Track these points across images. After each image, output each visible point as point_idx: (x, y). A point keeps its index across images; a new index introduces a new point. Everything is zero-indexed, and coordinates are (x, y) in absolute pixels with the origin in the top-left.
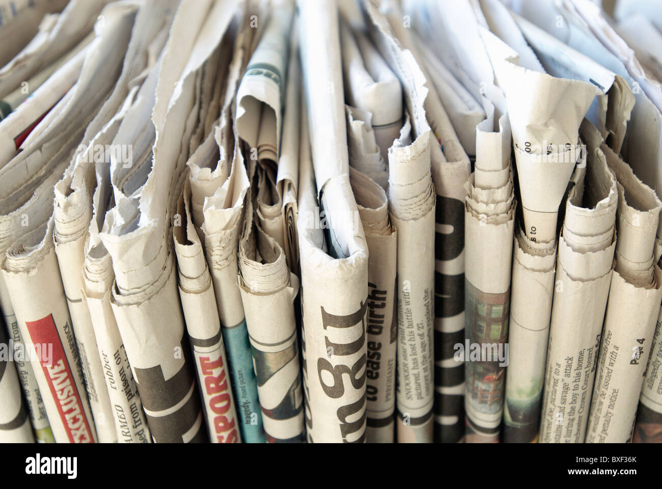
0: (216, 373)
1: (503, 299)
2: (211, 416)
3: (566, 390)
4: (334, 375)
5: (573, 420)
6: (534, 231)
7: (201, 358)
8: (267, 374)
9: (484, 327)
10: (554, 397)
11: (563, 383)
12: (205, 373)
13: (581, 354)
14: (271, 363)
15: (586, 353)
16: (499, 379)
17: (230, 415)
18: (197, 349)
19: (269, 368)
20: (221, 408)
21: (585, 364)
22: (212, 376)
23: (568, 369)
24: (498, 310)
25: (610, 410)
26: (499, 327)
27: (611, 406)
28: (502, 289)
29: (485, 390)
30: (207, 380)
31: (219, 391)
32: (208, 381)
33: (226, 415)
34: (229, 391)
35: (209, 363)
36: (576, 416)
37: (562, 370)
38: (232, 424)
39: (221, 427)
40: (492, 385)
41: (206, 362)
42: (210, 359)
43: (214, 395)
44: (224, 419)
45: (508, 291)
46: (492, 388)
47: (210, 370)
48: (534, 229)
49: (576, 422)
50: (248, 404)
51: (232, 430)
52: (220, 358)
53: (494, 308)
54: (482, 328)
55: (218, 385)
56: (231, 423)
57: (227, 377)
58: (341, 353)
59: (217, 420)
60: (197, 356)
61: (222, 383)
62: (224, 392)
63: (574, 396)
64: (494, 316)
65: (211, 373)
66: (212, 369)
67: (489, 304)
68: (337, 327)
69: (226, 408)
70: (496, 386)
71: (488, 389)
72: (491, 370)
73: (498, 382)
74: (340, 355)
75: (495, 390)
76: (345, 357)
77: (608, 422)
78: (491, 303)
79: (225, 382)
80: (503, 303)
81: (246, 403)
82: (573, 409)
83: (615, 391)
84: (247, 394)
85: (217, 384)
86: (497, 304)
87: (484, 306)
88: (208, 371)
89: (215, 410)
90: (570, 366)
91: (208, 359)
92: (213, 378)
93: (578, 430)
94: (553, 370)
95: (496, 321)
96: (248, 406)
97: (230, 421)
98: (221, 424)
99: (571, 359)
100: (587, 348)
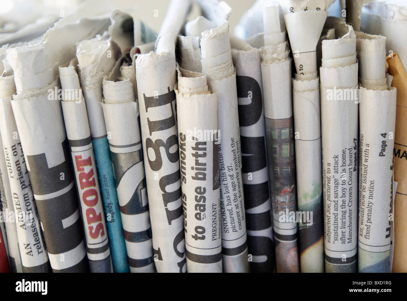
0: (87, 169)
1: (288, 124)
2: (85, 208)
3: (336, 185)
4: (154, 150)
5: (345, 212)
6: (302, 68)
7: (76, 157)
8: (121, 173)
9: (277, 148)
10: (329, 193)
11: (334, 179)
12: (79, 170)
13: (344, 152)
14: (123, 162)
15: (347, 152)
16: (292, 191)
17: (98, 209)
18: (73, 149)
19: (121, 167)
20: (90, 201)
21: (348, 162)
22: (84, 172)
23: (336, 166)
24: (286, 132)
25: (371, 201)
26: (287, 146)
27: (371, 197)
28: (287, 115)
29: (283, 202)
30: (80, 175)
31: (89, 186)
32: (81, 177)
33: (95, 207)
34: (96, 188)
35: (82, 161)
36: (347, 209)
37: (332, 168)
38: (99, 218)
39: (91, 218)
40: (288, 197)
41: (79, 160)
42: (82, 157)
43: (86, 189)
44: (93, 212)
45: (291, 117)
46: (288, 200)
47: (82, 167)
48: (301, 66)
49: (347, 214)
50: (111, 205)
51: (99, 222)
52: (90, 158)
53: (283, 131)
54: (276, 150)
55: (89, 180)
56: (98, 216)
57: (95, 176)
58: (157, 129)
59: (88, 211)
60: (74, 155)
61: (91, 179)
62: (92, 188)
63: (344, 189)
64: (283, 137)
65: (83, 169)
66: (84, 166)
67: (279, 128)
68: (153, 107)
69: (95, 202)
70: (290, 197)
71: (284, 200)
72: (286, 183)
73: (291, 194)
74: (157, 131)
75: (290, 202)
76: (160, 132)
77: (370, 211)
78: (280, 127)
79: (94, 179)
80: (289, 127)
81: (110, 204)
82: (344, 202)
83: (372, 183)
84: (111, 196)
85: (87, 180)
86: (285, 128)
87: (276, 130)
88: (81, 167)
89: (87, 202)
90: (337, 163)
91: (80, 157)
92: (84, 173)
93: (350, 222)
94: (326, 171)
95: (284, 141)
96: (111, 206)
97: (98, 214)
98: (91, 216)
99: (336, 157)
100: (348, 148)
